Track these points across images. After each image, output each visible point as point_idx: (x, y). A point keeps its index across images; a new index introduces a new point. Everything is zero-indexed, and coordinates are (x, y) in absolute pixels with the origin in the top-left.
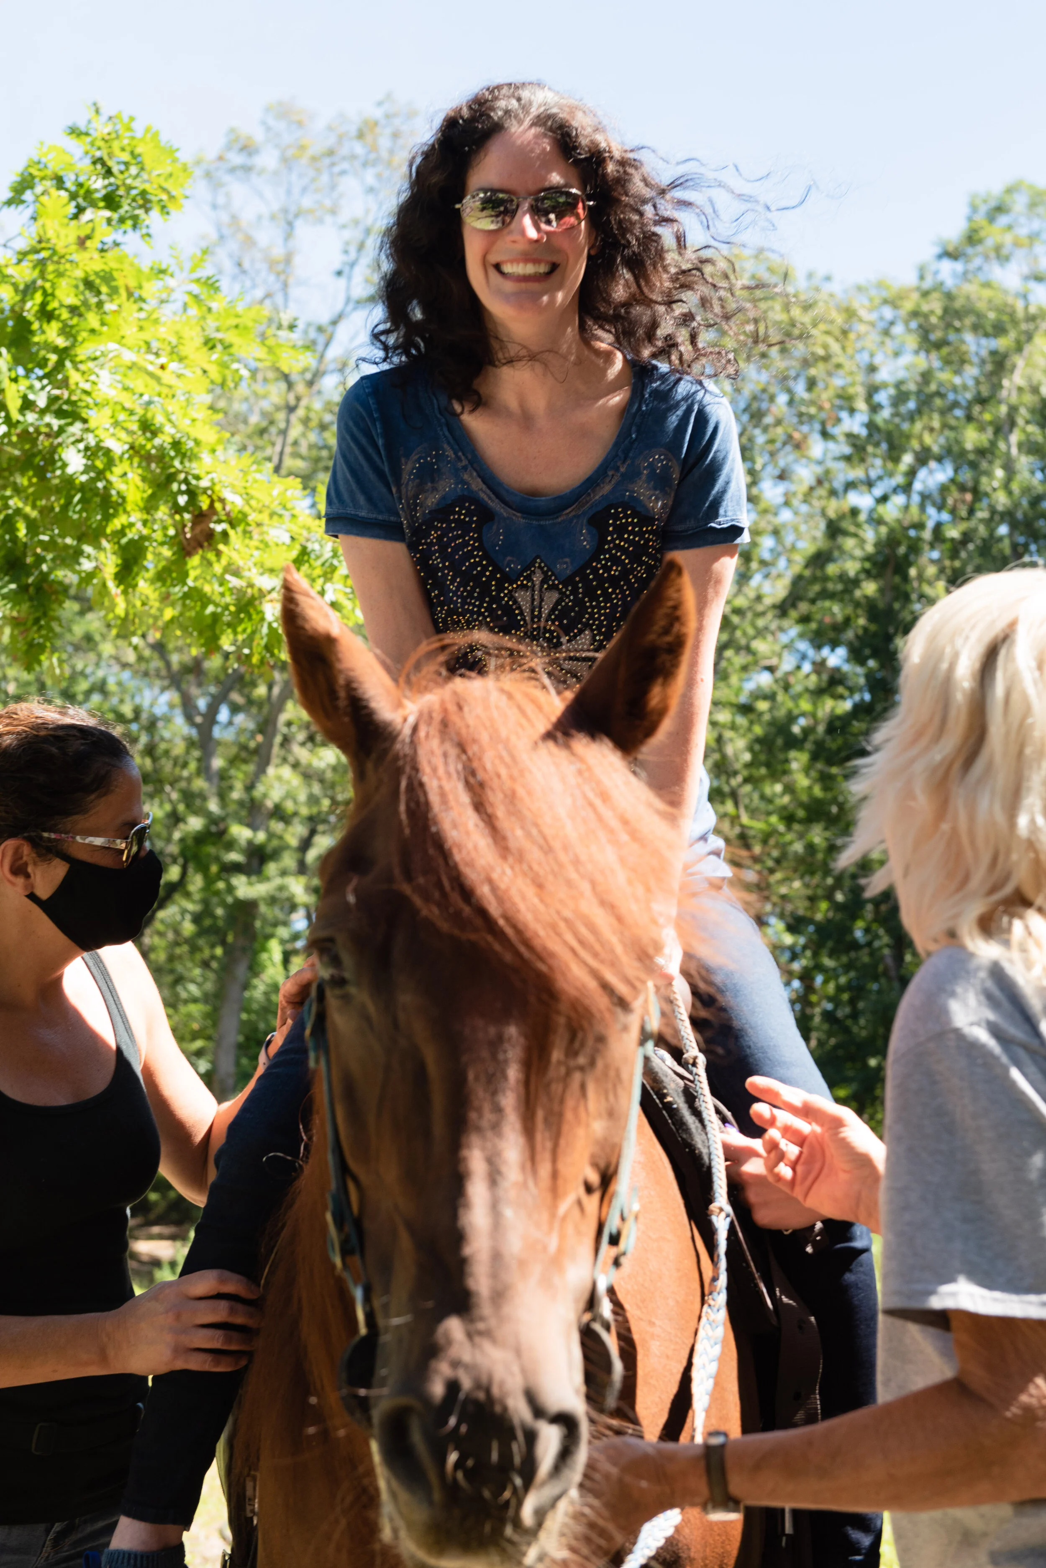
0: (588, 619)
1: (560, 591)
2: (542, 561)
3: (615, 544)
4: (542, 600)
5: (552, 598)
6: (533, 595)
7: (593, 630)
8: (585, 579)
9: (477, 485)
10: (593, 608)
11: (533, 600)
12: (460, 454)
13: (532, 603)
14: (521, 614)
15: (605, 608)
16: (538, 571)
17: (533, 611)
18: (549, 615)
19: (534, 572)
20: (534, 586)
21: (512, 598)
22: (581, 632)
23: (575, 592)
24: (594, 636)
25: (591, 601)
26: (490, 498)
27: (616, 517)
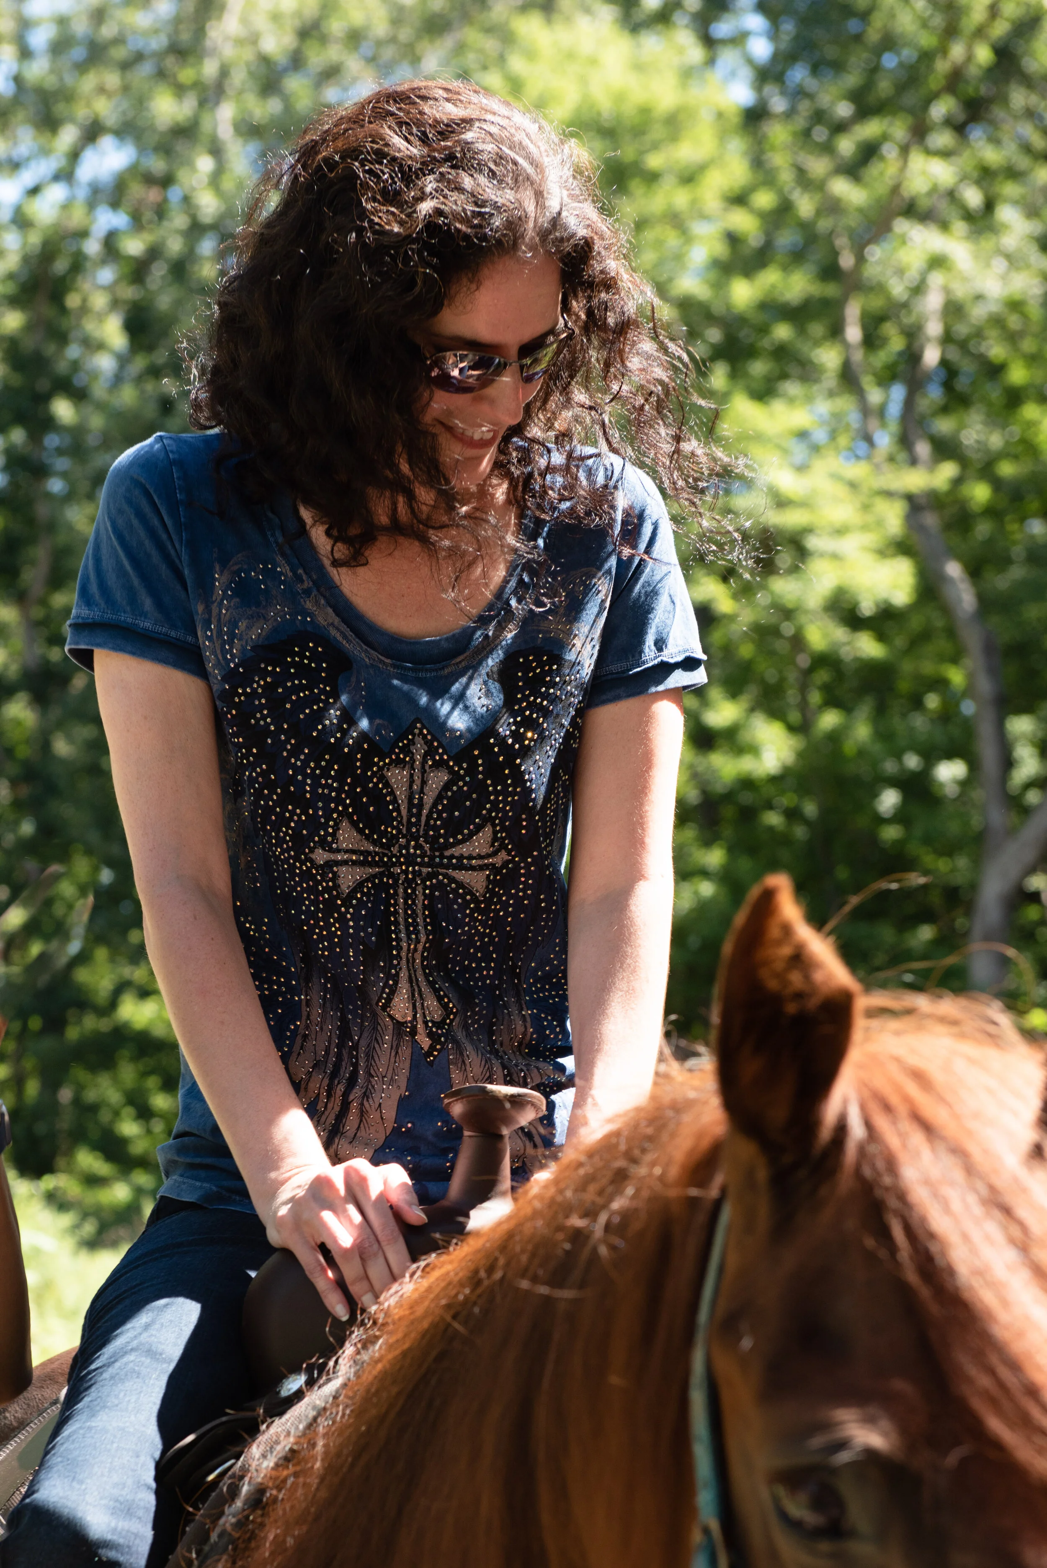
0: (490, 811)
1: (450, 770)
2: (424, 727)
3: (529, 703)
4: (424, 783)
5: (437, 779)
6: (412, 776)
7: (494, 826)
8: (487, 751)
9: (326, 617)
10: (497, 793)
11: (412, 782)
12: (300, 571)
13: (411, 787)
14: (395, 801)
15: (514, 794)
16: (419, 741)
17: (410, 798)
18: (435, 805)
19: (412, 742)
20: (413, 760)
21: (382, 778)
22: (479, 828)
23: (472, 770)
24: (495, 833)
25: (494, 785)
26: (345, 637)
27: (526, 667)
